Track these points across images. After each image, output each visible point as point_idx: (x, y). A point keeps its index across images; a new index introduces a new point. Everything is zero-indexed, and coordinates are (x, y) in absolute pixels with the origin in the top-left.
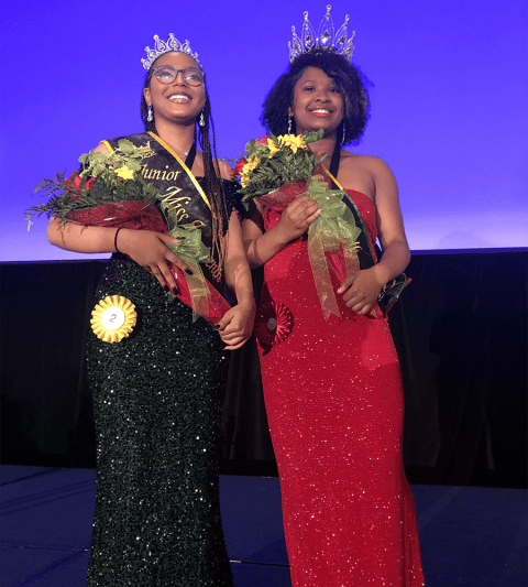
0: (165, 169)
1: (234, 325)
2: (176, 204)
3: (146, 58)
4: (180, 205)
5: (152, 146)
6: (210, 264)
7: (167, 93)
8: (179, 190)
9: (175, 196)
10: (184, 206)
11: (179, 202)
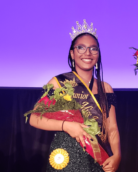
0: (82, 93)
1: (110, 165)
2: (86, 110)
3: (72, 33)
4: (88, 110)
5: (76, 81)
6: (100, 135)
7: (82, 58)
8: (88, 103)
9: (86, 106)
10: (90, 111)
11: (88, 109)
